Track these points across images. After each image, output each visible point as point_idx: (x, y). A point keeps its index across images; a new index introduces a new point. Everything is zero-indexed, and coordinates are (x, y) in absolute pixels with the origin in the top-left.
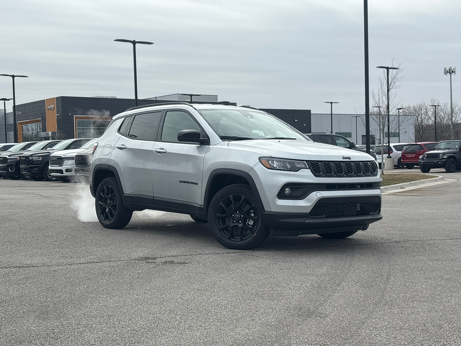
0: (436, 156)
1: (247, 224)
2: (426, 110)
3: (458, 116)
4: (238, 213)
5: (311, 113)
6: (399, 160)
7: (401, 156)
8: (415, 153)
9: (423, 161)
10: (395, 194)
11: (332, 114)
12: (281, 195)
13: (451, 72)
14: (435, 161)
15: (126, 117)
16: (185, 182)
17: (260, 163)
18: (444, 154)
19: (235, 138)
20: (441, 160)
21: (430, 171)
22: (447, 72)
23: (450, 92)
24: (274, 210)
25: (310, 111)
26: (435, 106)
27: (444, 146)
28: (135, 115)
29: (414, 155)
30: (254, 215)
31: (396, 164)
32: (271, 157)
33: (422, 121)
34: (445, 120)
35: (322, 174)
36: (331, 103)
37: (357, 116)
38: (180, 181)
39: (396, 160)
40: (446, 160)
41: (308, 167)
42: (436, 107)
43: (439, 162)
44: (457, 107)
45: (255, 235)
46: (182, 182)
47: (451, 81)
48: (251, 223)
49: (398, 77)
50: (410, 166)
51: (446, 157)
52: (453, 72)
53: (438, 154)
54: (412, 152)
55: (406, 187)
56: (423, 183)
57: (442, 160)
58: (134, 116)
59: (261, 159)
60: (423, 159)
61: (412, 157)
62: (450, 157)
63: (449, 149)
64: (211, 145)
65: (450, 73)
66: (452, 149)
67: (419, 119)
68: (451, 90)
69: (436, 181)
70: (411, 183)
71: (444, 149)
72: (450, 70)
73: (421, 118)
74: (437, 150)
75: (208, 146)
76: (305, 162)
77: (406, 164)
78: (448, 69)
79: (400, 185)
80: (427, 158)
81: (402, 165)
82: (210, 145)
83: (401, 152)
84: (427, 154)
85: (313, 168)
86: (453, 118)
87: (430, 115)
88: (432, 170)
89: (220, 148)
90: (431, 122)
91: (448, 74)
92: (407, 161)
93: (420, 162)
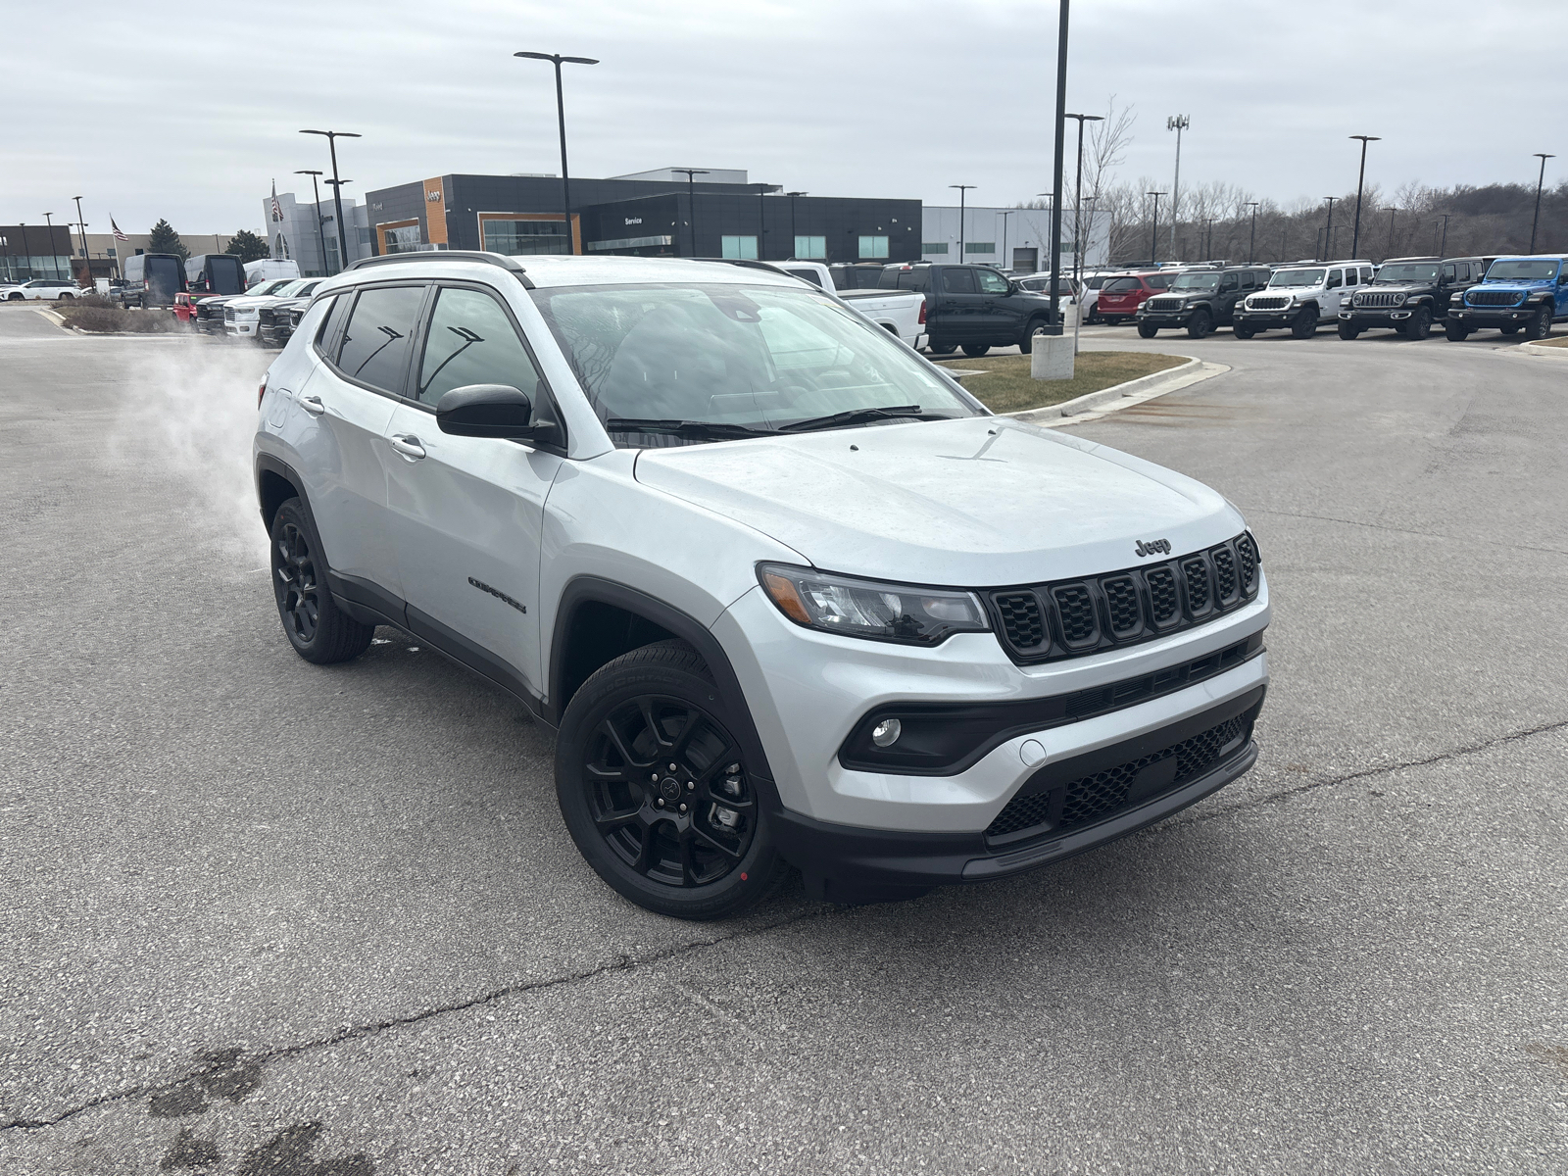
0: (1173, 303)
1: (710, 816)
2: (1130, 200)
3: (1186, 211)
4: (674, 772)
5: (923, 205)
6: (1093, 307)
7: (1096, 299)
8: (1125, 295)
9: (1145, 315)
10: (1116, 418)
11: (962, 207)
12: (857, 751)
13: (1179, 124)
14: (1168, 315)
15: (339, 294)
16: (485, 588)
17: (759, 590)
18: (1188, 300)
19: (671, 425)
20: (1181, 312)
21: (1158, 334)
22: (1173, 126)
23: (1175, 163)
24: (820, 811)
25: (921, 201)
26: (1157, 194)
27: (1191, 282)
28: (361, 291)
29: (1124, 298)
30: (741, 784)
31: (1087, 316)
32: (813, 567)
33: (1121, 221)
34: (1163, 219)
35: (1050, 649)
36: (963, 188)
37: (1007, 211)
38: (471, 581)
39: (1087, 308)
40: (1191, 313)
41: (986, 625)
42: (1159, 196)
43: (1177, 317)
44: (1187, 194)
45: (744, 877)
46: (478, 585)
47: (1179, 143)
48: (728, 818)
49: (1120, 139)
50: (1113, 321)
51: (1191, 307)
52: (1184, 125)
53: (1176, 301)
54: (1119, 293)
55: (1133, 392)
56: (1164, 378)
57: (1184, 314)
58: (355, 293)
59: (768, 568)
60: (1144, 310)
61: (1119, 303)
62: (1198, 307)
63: (1197, 289)
64: (573, 457)
65: (1178, 126)
66: (1205, 290)
67: (1116, 216)
68: (1178, 161)
69: (1188, 371)
70: (1143, 382)
71: (1189, 290)
72: (1178, 122)
73: (1119, 214)
74: (1174, 292)
75: (560, 460)
76: (971, 594)
77: (1106, 316)
78: (1174, 119)
79: (1121, 389)
80: (1153, 308)
81: (1099, 318)
82: (566, 456)
83: (1097, 292)
84: (1154, 300)
85: (1008, 623)
86: (1178, 214)
87: (1136, 210)
88: (1161, 332)
89: (602, 480)
90: (1137, 223)
91: (1175, 129)
92: (1109, 311)
93: (1140, 317)
